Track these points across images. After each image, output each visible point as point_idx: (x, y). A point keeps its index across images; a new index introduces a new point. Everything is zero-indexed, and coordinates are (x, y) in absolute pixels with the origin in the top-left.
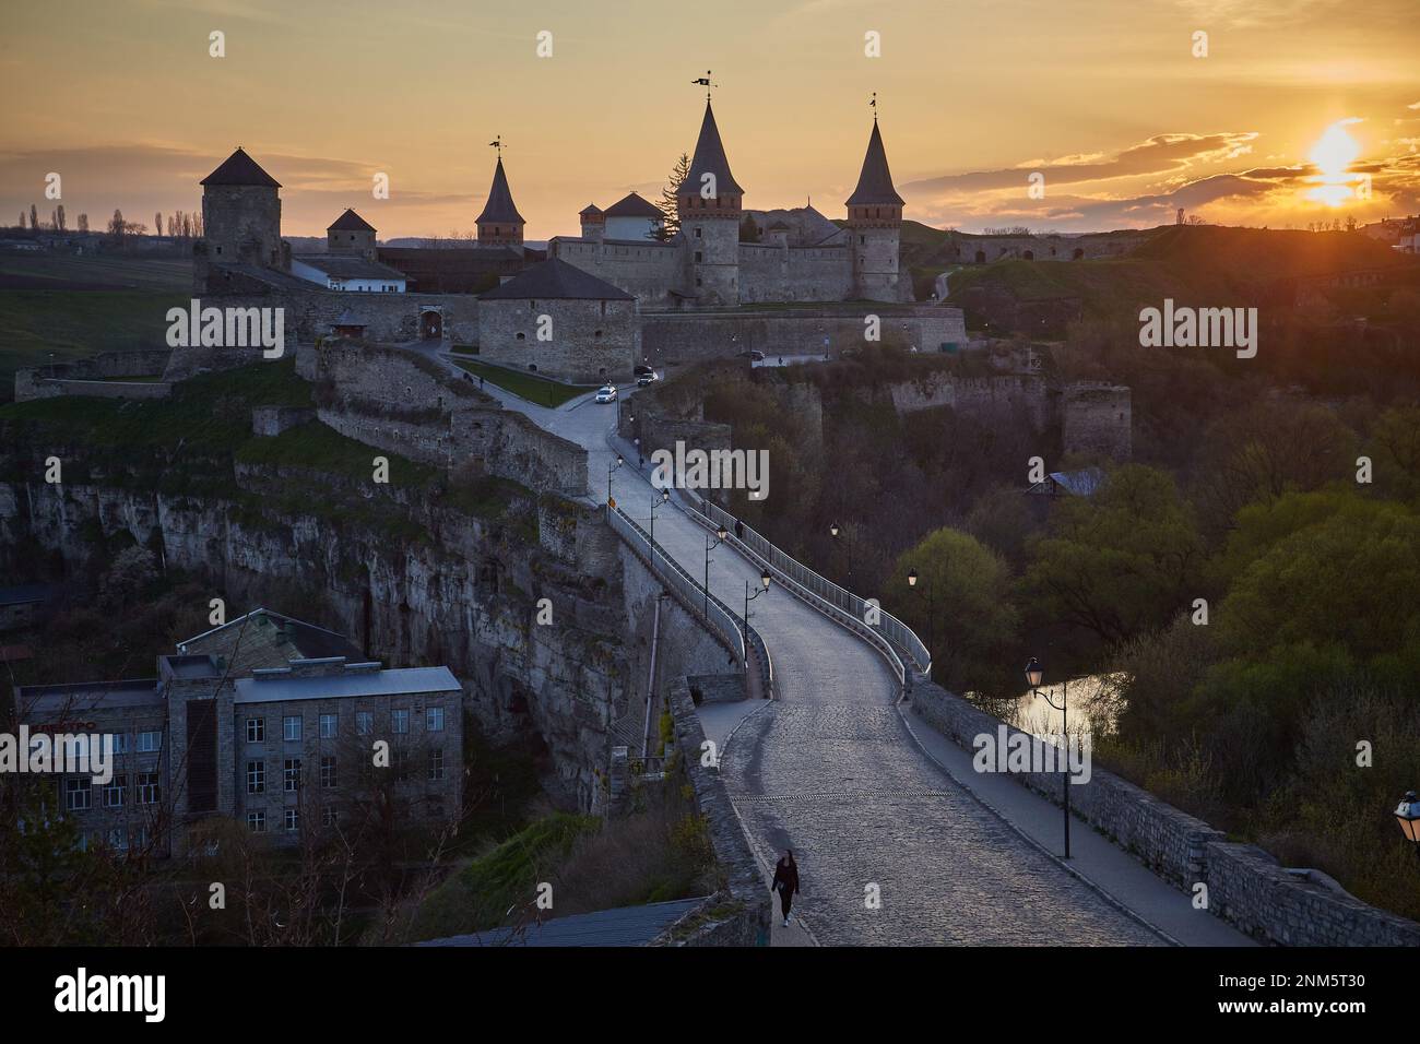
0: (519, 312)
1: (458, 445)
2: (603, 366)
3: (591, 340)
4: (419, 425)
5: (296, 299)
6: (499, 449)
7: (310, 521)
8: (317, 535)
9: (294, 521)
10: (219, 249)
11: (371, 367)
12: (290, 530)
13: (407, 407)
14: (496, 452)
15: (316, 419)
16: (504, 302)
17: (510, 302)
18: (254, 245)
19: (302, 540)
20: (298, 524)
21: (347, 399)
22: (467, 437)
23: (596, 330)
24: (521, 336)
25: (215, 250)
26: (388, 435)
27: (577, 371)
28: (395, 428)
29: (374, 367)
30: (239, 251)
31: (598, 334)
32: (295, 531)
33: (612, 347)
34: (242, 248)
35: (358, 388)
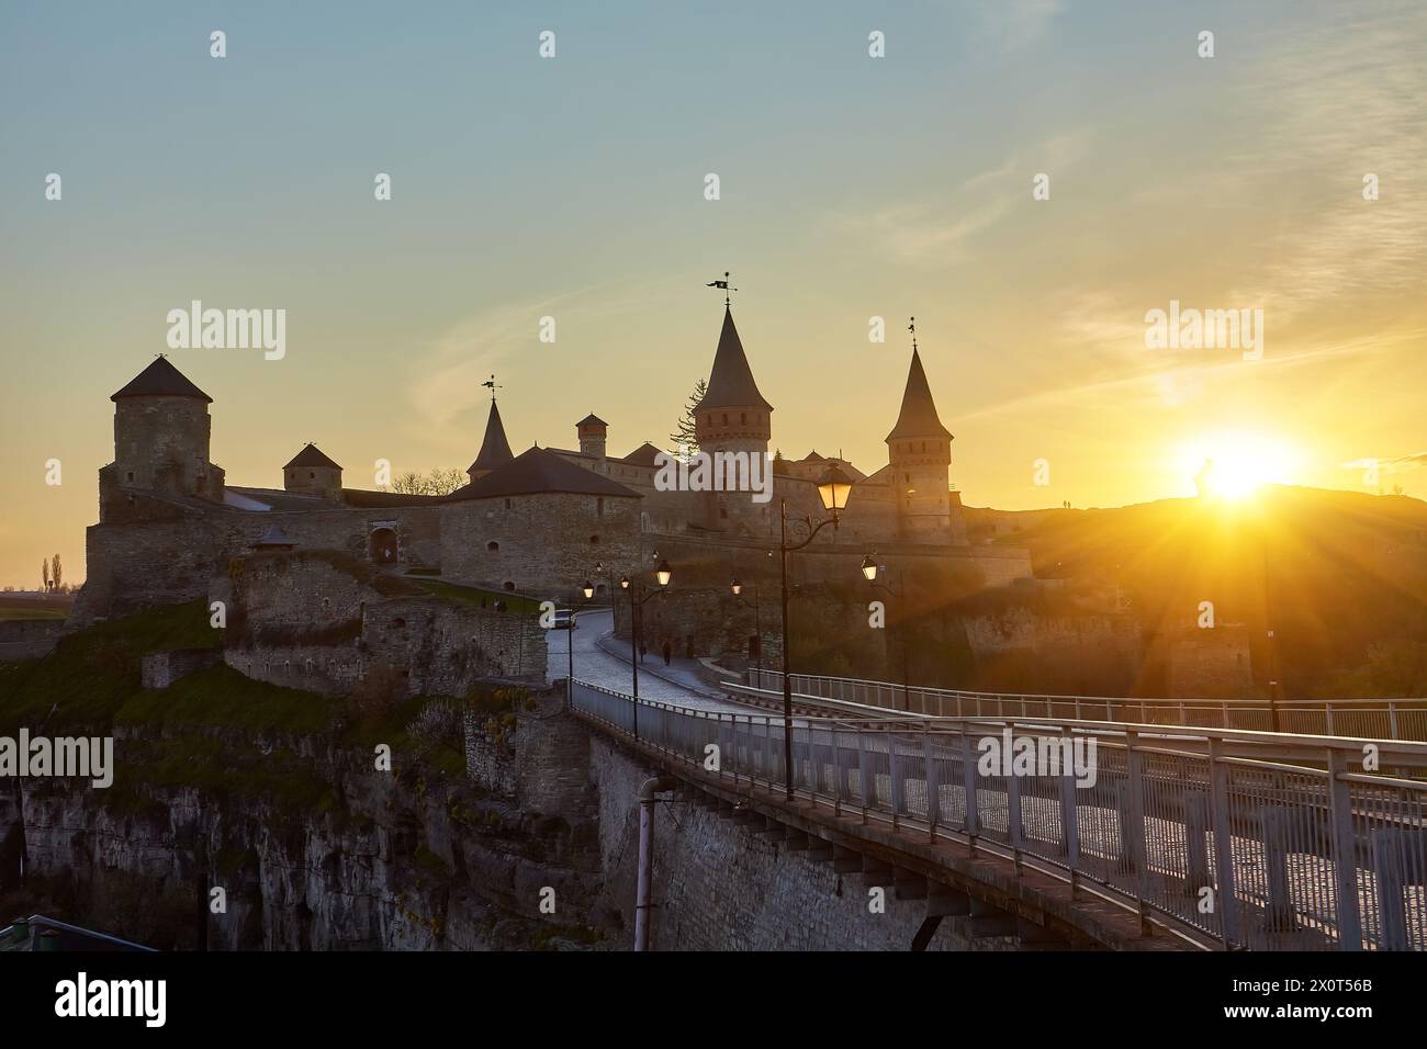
0: (490, 515)
1: (372, 654)
2: (602, 583)
3: (586, 547)
4: (335, 646)
5: (215, 522)
6: (430, 654)
7: (190, 793)
8: (199, 812)
9: (172, 796)
10: (131, 475)
11: (283, 581)
12: (166, 810)
13: (322, 625)
14: (426, 660)
15: (222, 663)
16: (472, 503)
17: (479, 503)
18: (175, 467)
19: (181, 824)
20: (177, 800)
21: (257, 629)
22: (384, 641)
23: (591, 534)
24: (494, 546)
25: (126, 475)
26: (299, 668)
27: (566, 587)
28: (307, 656)
29: (286, 581)
30: (154, 476)
31: (594, 539)
32: (173, 810)
33: (613, 557)
34: (157, 471)
35: (270, 613)
